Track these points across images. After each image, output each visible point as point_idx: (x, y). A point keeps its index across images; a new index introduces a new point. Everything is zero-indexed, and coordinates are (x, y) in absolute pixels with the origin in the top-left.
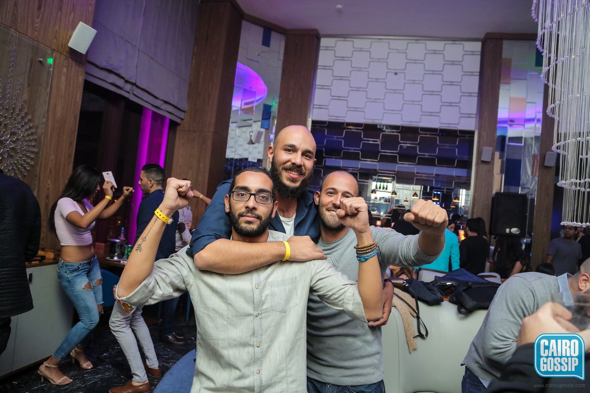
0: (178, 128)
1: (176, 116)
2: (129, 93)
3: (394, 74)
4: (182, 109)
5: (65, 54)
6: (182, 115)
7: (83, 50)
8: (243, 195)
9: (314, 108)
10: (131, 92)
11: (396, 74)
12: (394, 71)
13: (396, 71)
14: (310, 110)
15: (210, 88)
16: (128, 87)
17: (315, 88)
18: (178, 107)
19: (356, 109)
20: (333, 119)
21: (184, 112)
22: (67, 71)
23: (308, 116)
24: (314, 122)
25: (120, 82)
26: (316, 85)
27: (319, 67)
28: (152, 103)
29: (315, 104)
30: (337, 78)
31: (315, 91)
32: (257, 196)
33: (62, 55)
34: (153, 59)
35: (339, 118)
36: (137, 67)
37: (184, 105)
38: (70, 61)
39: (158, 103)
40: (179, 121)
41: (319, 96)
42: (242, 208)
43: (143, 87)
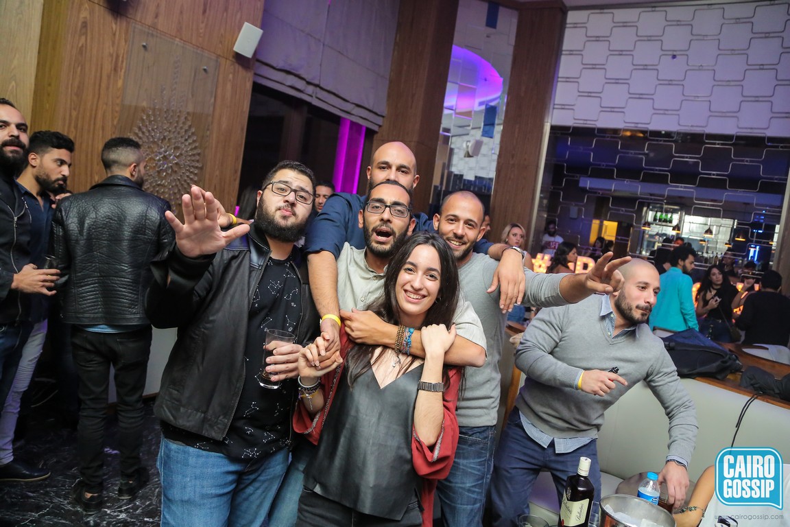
0: (375, 136)
1: (371, 122)
2: (312, 96)
3: (671, 56)
4: (379, 114)
5: (231, 58)
6: (380, 121)
7: (248, 53)
8: (377, 207)
9: (554, 108)
10: (314, 95)
11: (674, 57)
12: (671, 53)
13: (675, 53)
14: (549, 112)
15: (414, 87)
16: (310, 89)
17: (558, 81)
18: (374, 110)
19: (612, 110)
20: (580, 124)
21: (383, 117)
22: (233, 77)
23: (546, 120)
24: (553, 128)
25: (300, 84)
26: (558, 77)
27: (564, 52)
28: (341, 108)
29: (556, 103)
30: (588, 66)
31: (557, 85)
32: (392, 209)
33: (228, 61)
34: (342, 54)
35: (588, 122)
36: (321, 65)
37: (383, 108)
38: (237, 65)
39: (348, 107)
40: (375, 128)
41: (562, 93)
42: (376, 221)
43: (328, 89)
